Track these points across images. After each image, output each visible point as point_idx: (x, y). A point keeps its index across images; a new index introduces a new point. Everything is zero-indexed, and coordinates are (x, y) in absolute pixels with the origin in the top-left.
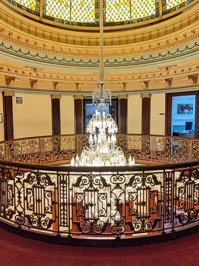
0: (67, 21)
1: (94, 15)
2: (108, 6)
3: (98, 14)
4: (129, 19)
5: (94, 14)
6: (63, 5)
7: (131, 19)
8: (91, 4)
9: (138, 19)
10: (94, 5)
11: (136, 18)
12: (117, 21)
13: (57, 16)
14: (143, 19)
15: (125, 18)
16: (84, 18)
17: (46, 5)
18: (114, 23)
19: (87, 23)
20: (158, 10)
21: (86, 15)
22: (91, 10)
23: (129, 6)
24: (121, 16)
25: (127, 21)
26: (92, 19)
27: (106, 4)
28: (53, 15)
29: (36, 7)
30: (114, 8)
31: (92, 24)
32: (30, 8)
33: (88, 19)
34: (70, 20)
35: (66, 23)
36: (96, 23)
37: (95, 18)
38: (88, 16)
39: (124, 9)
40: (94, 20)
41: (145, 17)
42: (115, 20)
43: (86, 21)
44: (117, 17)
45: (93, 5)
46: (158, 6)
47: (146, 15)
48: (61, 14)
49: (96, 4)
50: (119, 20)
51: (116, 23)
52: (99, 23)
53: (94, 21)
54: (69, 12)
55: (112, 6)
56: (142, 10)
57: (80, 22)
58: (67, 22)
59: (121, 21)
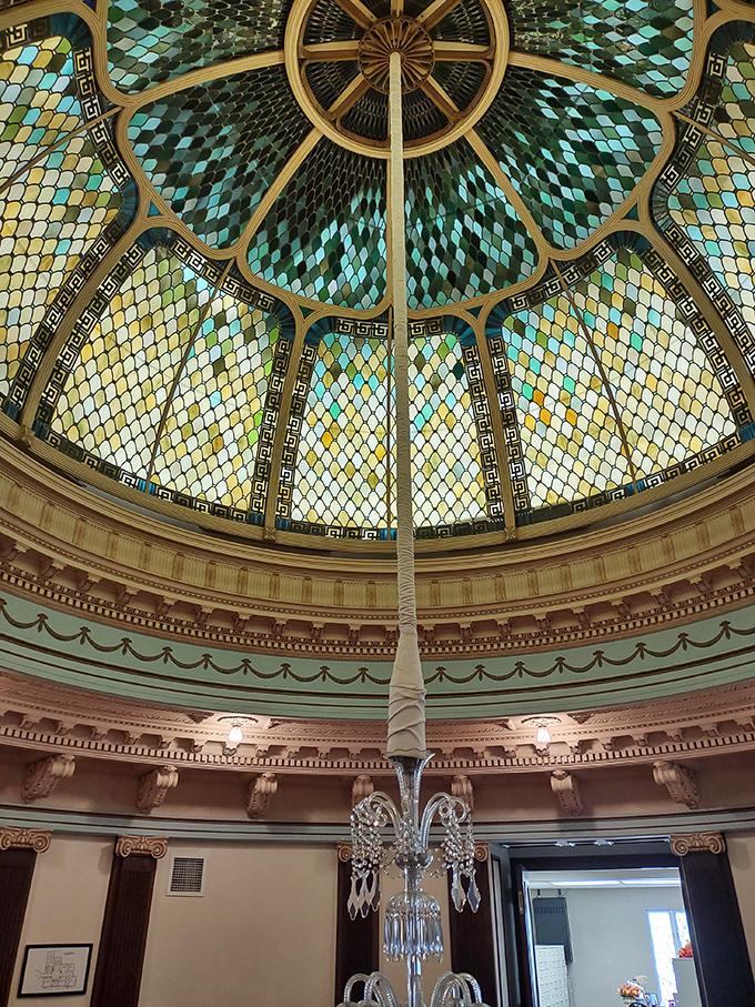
0: (377, 530)
1: (483, 494)
2: (531, 453)
3: (496, 488)
4: (628, 480)
5: (481, 489)
6: (358, 479)
7: (633, 476)
8: (466, 459)
9: (665, 471)
10: (479, 459)
11: (657, 469)
12: (578, 497)
13: (336, 518)
14: (687, 464)
15: (609, 480)
16: (443, 509)
17: (292, 487)
18: (565, 505)
19: (456, 526)
20: (744, 413)
21: (451, 499)
22: (466, 479)
23: (618, 432)
24: (590, 475)
25: (619, 488)
26: (474, 508)
27: (524, 446)
28: (320, 518)
29: (252, 499)
30: (558, 454)
31: (474, 524)
32: (226, 502)
33: (458, 509)
34: (389, 526)
35: (373, 537)
36: (492, 517)
37: (485, 501)
38: (459, 499)
39: (600, 449)
40: (481, 509)
41: (696, 456)
42: (569, 496)
43: (450, 519)
44: (574, 481)
45: (474, 460)
46: (742, 400)
47: (697, 446)
48: (350, 508)
49: (482, 455)
50: (585, 492)
51: (574, 503)
52: (502, 516)
53: (482, 514)
54: (381, 499)
55: (547, 448)
56: (675, 432)
57: (427, 524)
58: (375, 533)
59: (595, 492)
